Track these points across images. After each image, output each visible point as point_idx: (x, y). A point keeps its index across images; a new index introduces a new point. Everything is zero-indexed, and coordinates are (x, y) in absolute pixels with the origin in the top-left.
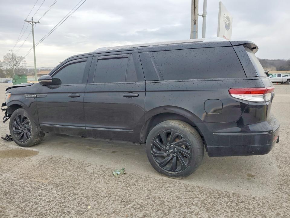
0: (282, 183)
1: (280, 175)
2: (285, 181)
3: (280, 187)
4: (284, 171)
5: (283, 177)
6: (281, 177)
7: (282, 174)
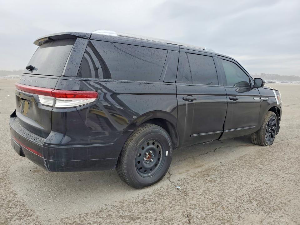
0: (4, 178)
1: (10, 183)
2: (3, 180)
3: (5, 174)
4: (7, 189)
5: (5, 183)
6: (7, 182)
7: (7, 185)
